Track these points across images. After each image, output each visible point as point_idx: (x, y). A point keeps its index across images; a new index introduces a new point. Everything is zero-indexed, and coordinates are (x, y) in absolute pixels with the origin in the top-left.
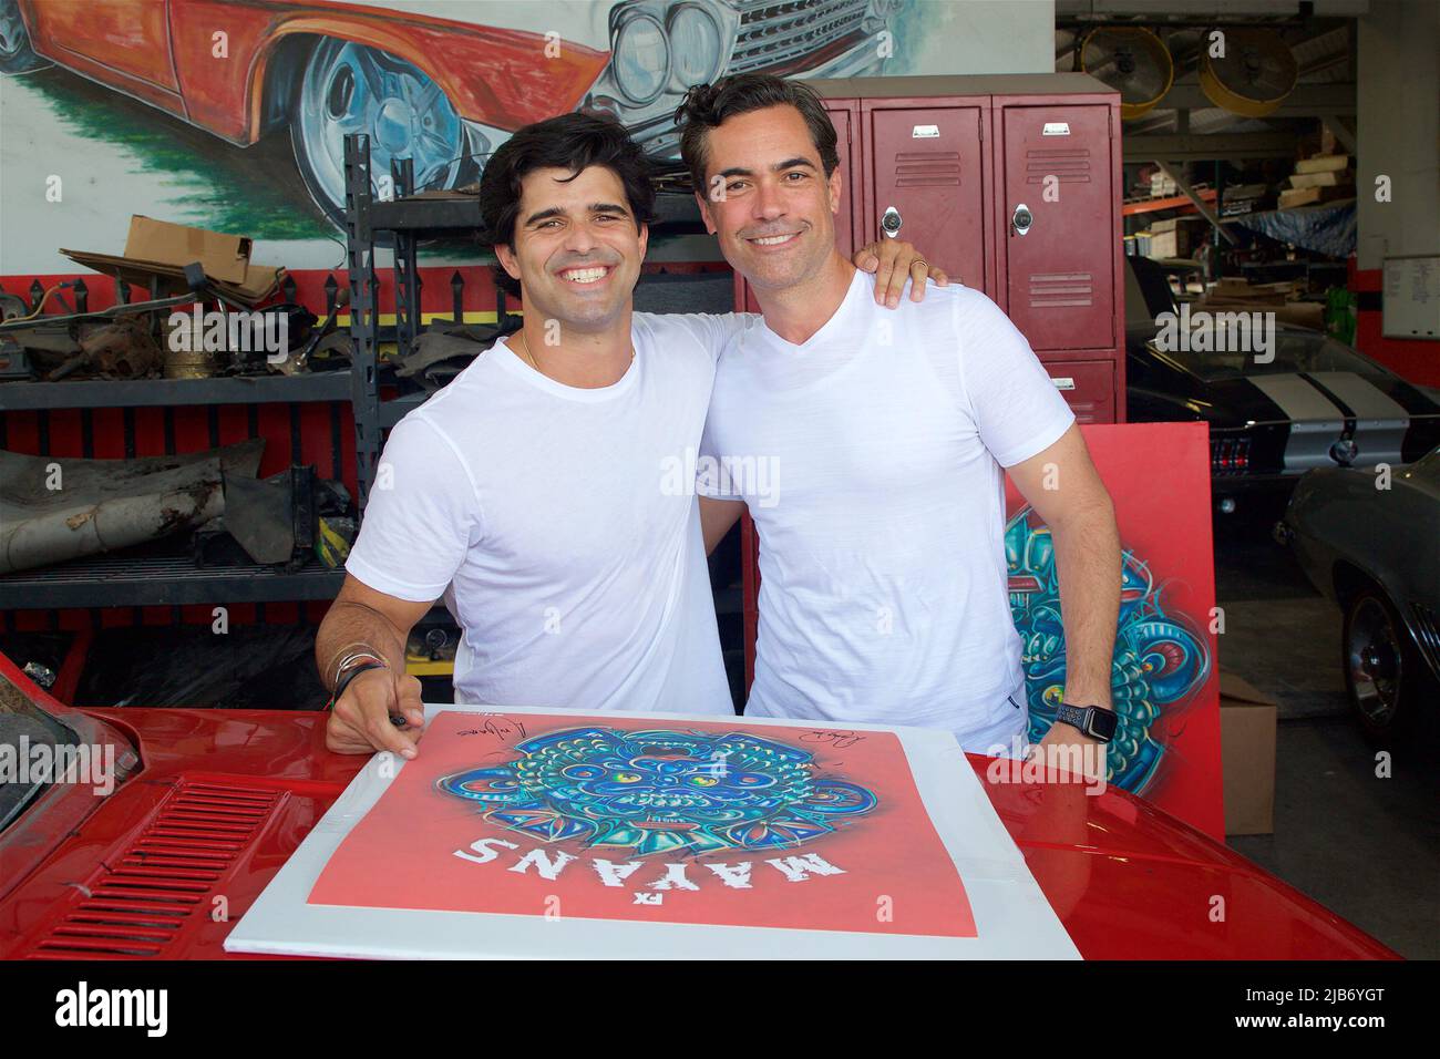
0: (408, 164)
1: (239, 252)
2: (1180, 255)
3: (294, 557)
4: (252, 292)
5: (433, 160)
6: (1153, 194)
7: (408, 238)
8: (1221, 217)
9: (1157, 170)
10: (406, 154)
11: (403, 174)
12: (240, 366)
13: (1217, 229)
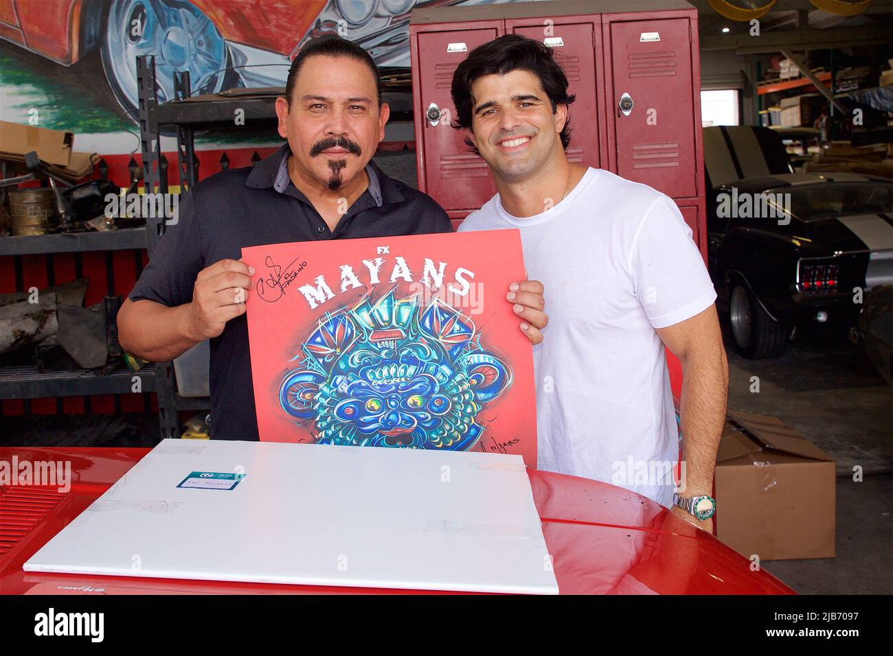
0: (186, 76)
1: (65, 142)
2: (803, 125)
3: (108, 362)
4: (74, 171)
5: (204, 72)
6: (782, 77)
7: (187, 131)
8: (835, 93)
9: (783, 58)
10: (185, 68)
11: (182, 82)
12: (65, 226)
13: (832, 103)
